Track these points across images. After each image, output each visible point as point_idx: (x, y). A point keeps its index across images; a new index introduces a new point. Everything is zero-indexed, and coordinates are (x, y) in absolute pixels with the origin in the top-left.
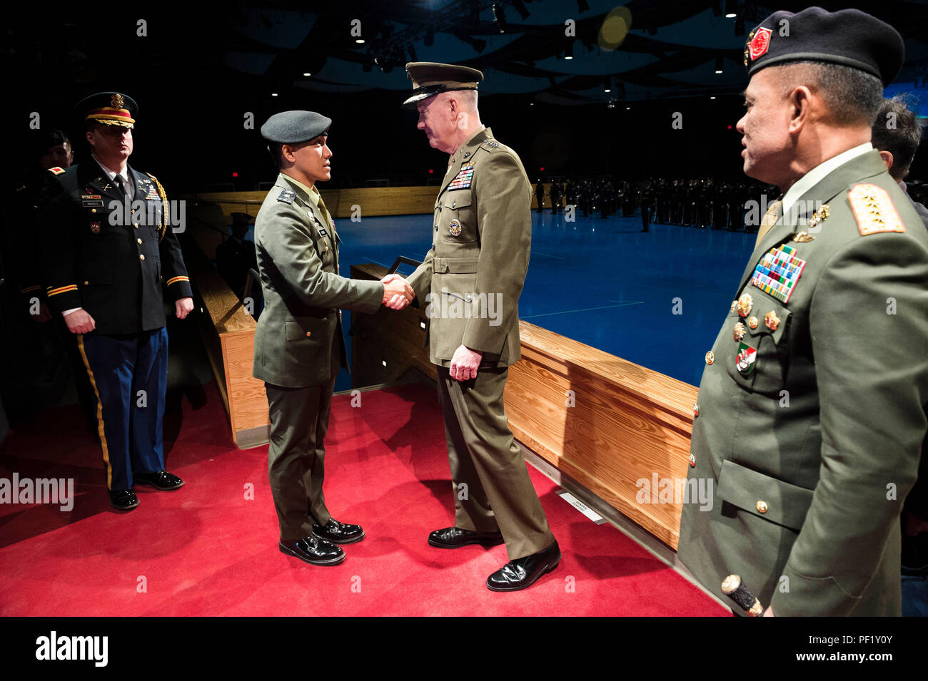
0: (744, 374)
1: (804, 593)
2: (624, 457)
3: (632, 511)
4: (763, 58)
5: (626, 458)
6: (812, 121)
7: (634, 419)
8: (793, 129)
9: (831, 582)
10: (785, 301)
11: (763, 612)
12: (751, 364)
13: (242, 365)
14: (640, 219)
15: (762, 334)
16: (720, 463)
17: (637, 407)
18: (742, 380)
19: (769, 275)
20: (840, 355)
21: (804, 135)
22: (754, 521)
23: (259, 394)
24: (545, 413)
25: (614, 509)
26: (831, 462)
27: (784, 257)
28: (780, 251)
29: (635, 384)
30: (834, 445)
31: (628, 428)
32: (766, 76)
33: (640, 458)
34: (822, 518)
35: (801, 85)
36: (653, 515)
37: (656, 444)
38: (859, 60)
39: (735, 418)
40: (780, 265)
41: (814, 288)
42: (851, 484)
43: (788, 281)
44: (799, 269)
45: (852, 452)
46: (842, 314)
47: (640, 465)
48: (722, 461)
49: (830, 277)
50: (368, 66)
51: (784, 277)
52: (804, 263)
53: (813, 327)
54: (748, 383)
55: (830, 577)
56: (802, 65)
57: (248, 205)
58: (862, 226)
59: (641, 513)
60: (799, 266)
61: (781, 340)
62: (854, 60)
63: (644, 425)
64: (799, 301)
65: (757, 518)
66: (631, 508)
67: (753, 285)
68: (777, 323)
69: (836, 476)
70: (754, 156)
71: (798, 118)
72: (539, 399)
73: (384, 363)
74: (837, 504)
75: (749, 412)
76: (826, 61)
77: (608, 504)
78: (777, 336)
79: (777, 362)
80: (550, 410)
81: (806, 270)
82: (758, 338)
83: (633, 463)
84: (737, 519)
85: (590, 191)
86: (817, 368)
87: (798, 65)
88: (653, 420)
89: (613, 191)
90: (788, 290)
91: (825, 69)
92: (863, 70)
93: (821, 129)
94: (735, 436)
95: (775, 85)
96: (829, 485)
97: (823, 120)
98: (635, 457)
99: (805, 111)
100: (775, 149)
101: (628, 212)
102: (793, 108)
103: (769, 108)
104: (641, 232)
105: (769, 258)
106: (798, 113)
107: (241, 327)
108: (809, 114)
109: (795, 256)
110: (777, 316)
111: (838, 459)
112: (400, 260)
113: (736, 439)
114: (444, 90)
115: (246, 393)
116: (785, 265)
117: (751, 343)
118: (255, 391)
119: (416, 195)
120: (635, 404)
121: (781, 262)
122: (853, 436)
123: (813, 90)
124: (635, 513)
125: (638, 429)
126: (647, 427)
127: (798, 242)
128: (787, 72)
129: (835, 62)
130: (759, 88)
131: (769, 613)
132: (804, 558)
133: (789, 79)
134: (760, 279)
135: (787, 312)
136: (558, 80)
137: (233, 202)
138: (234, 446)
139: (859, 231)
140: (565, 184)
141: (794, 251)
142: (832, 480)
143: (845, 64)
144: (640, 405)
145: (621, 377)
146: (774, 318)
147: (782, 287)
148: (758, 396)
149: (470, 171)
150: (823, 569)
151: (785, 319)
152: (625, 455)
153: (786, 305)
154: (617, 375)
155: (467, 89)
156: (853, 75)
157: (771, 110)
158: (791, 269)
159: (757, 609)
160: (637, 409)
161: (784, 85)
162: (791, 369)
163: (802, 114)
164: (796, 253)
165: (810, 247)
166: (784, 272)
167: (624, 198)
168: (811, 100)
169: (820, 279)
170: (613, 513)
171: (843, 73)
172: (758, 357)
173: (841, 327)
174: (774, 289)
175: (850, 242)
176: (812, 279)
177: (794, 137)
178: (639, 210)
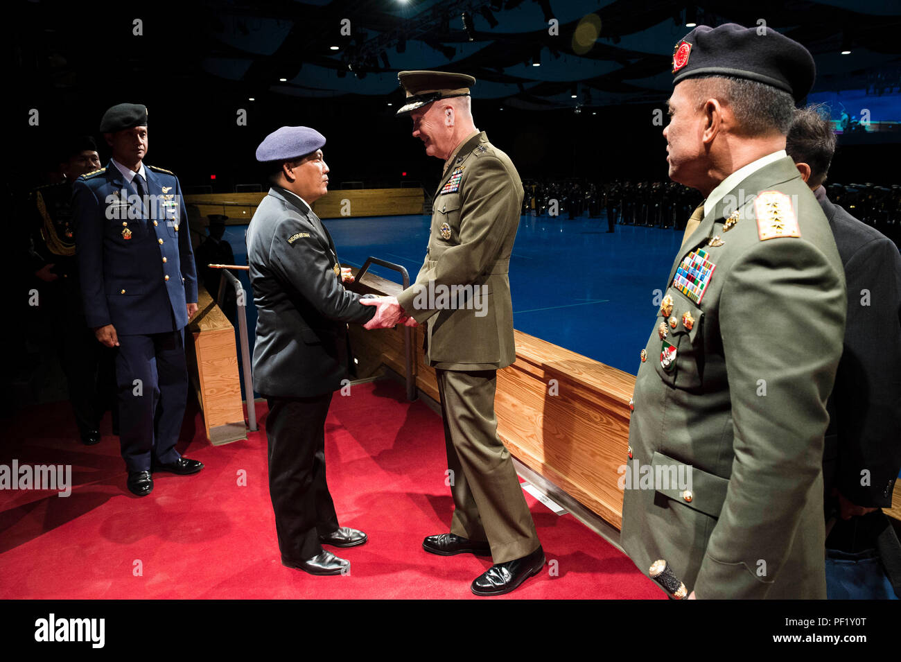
0: (667, 370)
1: (720, 577)
2: (583, 450)
3: (591, 503)
4: (682, 71)
5: (586, 451)
6: (722, 132)
7: (592, 413)
8: (705, 139)
9: (743, 567)
10: (698, 303)
11: (688, 595)
12: (673, 361)
13: (215, 363)
14: (606, 220)
15: (681, 334)
16: (651, 455)
17: (596, 402)
18: (666, 376)
19: (686, 278)
20: (745, 353)
21: (717, 144)
22: (681, 509)
23: (233, 391)
24: (508, 408)
25: (574, 500)
26: (739, 454)
27: (699, 260)
28: (696, 254)
29: (595, 380)
30: (743, 438)
31: (587, 422)
32: (685, 88)
33: (599, 451)
34: (734, 508)
35: (713, 97)
36: (612, 505)
37: (614, 438)
38: (767, 75)
39: (662, 412)
40: (695, 268)
41: (721, 291)
42: (758, 475)
43: (701, 283)
44: (710, 272)
45: (757, 445)
46: (745, 315)
47: (598, 457)
48: (653, 453)
49: (733, 280)
50: (342, 72)
51: (698, 279)
52: (714, 266)
53: (722, 326)
54: (671, 379)
55: (742, 563)
56: (714, 79)
57: (225, 207)
58: (762, 232)
59: (601, 504)
60: (710, 269)
61: (696, 339)
62: (762, 76)
63: (602, 419)
64: (709, 302)
65: (683, 506)
66: (590, 500)
67: (675, 287)
68: (692, 323)
69: (744, 467)
70: (675, 163)
71: (710, 129)
72: (503, 394)
73: (356, 361)
74: (746, 494)
75: (674, 407)
76: (736, 76)
77: (570, 496)
78: (693, 335)
79: (694, 360)
80: (514, 405)
81: (715, 273)
82: (678, 337)
83: (592, 456)
84: (669, 509)
85: (557, 193)
86: (727, 365)
87: (710, 78)
88: (612, 415)
89: (581, 193)
90: (700, 292)
91: (734, 83)
92: (770, 84)
93: (732, 140)
94: (663, 430)
95: (691, 96)
96: (739, 476)
97: (733, 131)
98: (594, 450)
99: (715, 122)
100: (691, 157)
101: (595, 214)
102: (706, 119)
103: (686, 118)
104: (607, 232)
105: (688, 261)
106: (710, 124)
107: (214, 326)
108: (718, 126)
109: (707, 259)
110: (692, 316)
111: (746, 451)
112: (370, 260)
113: (664, 432)
114: (440, 97)
115: (219, 390)
116: (699, 269)
117: (672, 341)
118: (228, 389)
119: (390, 197)
120: (594, 399)
121: (696, 265)
122: (758, 429)
123: (723, 103)
124: (594, 504)
125: (596, 423)
126: (605, 421)
127: (712, 246)
128: (701, 85)
129: (744, 77)
130: (680, 99)
131: (692, 597)
132: (719, 545)
133: (702, 92)
134: (680, 281)
135: (700, 312)
136: (526, 86)
137: (211, 204)
138: (207, 443)
139: (759, 236)
140: (534, 186)
141: (707, 254)
142: (741, 472)
143: (754, 80)
144: (598, 400)
145: (580, 373)
146: (689, 318)
147: (696, 289)
148: (680, 391)
149: (459, 175)
150: (735, 555)
151: (698, 319)
152: (584, 448)
153: (699, 306)
154: (577, 371)
155: (460, 95)
156: (761, 89)
157: (687, 121)
158: (704, 272)
159: (682, 592)
160: (594, 403)
161: (698, 98)
162: (707, 366)
163: (712, 125)
164: (709, 257)
165: (720, 251)
166: (698, 275)
167: (591, 200)
168: (721, 112)
169: (726, 282)
170: (574, 504)
171: (752, 88)
172: (678, 355)
173: (744, 327)
174: (690, 291)
175: (750, 246)
176: (720, 281)
177: (708, 145)
178: (605, 212)
